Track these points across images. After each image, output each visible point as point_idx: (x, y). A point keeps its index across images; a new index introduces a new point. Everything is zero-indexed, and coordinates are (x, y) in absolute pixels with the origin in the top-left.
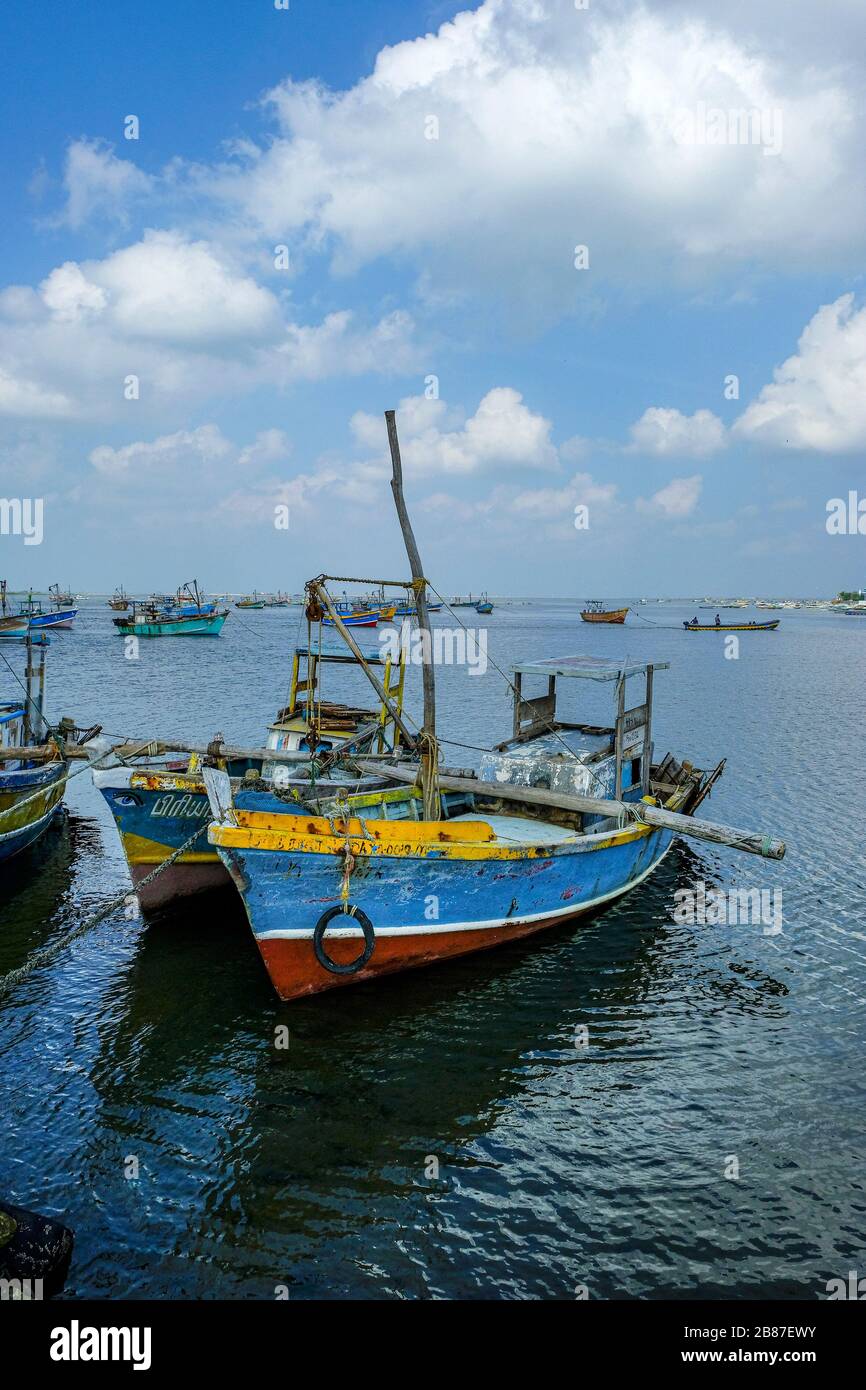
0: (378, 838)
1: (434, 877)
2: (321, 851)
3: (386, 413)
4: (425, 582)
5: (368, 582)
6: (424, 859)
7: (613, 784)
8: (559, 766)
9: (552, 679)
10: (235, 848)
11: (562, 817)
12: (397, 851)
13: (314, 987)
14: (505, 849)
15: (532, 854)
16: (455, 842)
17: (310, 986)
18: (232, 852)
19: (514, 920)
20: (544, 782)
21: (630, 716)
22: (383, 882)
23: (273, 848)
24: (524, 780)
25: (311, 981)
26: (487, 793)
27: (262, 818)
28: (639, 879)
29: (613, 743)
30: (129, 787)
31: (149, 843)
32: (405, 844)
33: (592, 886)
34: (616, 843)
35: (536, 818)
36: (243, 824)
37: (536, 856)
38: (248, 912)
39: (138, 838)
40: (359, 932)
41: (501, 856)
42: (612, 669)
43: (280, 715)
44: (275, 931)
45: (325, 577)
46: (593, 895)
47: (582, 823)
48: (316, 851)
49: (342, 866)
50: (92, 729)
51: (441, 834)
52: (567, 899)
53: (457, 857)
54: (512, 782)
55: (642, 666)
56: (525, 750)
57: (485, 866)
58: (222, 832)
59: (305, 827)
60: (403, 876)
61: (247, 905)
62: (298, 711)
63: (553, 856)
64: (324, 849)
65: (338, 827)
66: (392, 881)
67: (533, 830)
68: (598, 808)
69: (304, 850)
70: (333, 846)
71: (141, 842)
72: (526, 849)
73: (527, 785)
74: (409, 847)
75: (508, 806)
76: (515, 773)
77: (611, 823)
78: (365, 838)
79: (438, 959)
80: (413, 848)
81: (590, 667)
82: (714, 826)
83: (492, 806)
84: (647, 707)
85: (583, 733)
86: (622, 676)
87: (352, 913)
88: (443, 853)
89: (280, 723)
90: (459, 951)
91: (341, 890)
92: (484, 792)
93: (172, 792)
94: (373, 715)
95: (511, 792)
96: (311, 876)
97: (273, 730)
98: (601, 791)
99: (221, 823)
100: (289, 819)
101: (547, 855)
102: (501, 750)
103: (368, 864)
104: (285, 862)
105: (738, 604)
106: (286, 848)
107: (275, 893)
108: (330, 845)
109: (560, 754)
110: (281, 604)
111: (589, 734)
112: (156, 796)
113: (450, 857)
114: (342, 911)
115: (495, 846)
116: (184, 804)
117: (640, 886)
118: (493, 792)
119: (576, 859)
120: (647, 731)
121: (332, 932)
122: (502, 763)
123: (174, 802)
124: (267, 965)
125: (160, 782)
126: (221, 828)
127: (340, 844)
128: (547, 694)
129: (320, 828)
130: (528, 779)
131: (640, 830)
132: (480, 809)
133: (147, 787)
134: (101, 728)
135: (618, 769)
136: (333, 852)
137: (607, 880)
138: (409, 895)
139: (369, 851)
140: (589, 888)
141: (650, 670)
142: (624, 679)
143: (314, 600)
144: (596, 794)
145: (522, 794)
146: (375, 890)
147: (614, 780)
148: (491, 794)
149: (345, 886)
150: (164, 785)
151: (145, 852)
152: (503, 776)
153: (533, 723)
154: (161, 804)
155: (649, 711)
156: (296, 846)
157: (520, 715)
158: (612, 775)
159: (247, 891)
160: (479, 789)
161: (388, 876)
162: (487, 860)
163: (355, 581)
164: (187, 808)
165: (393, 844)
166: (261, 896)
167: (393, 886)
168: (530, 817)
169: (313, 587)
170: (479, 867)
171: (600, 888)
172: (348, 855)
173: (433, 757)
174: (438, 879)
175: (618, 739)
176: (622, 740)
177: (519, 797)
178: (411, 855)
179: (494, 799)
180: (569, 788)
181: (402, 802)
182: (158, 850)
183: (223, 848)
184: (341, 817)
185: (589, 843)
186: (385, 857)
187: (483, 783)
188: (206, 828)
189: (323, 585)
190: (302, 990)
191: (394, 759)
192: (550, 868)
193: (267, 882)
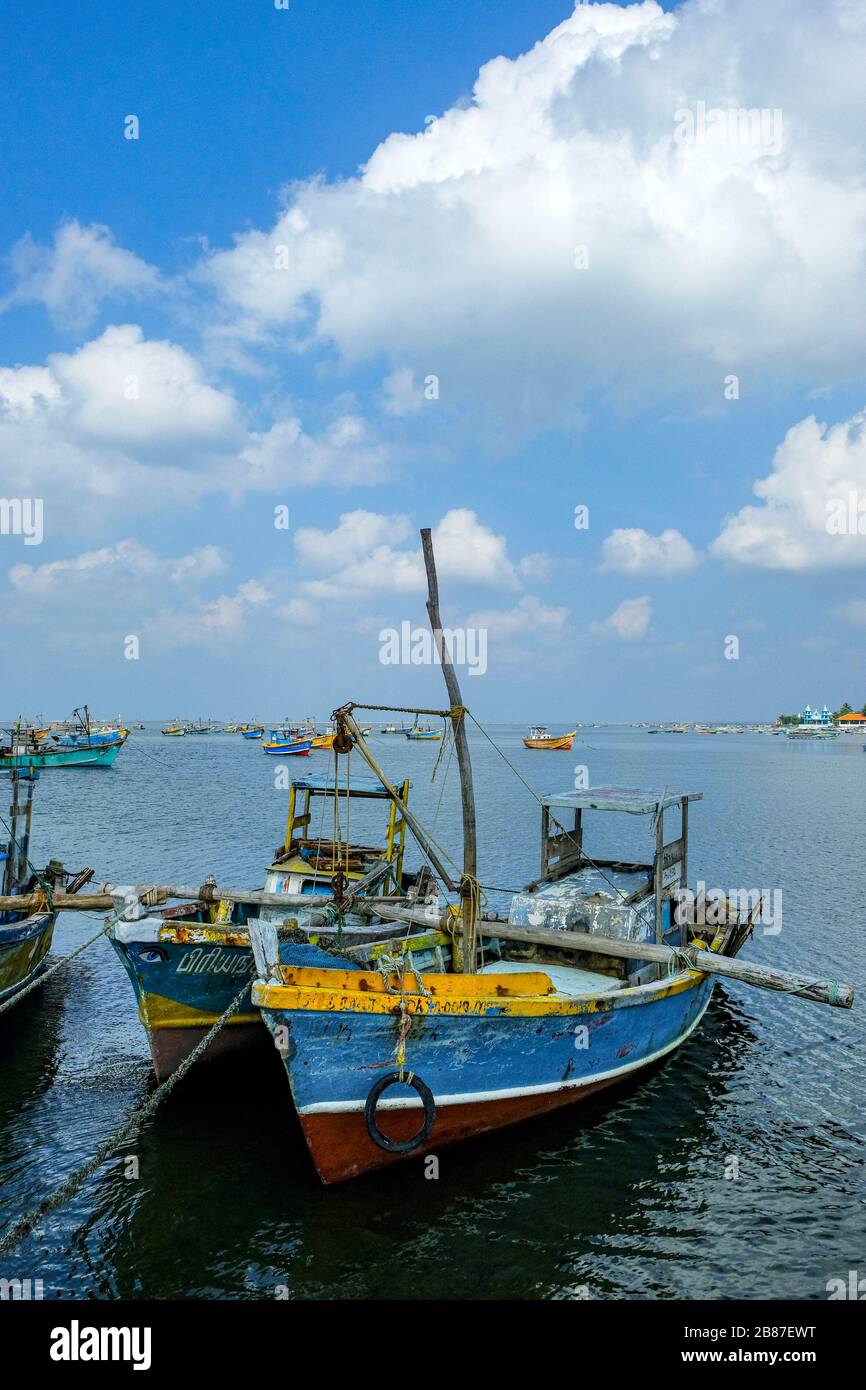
0: (434, 994)
1: (492, 1037)
2: (374, 1011)
3: (422, 531)
4: (464, 710)
5: (401, 710)
6: (482, 1017)
7: (653, 926)
8: (598, 907)
9: (579, 812)
10: (281, 1010)
11: (604, 964)
12: (455, 1008)
13: (358, 1168)
14: (565, 1003)
15: (593, 1009)
16: (514, 996)
17: (355, 1166)
18: (278, 1014)
19: (570, 1083)
20: (581, 924)
21: (667, 852)
22: (438, 1044)
23: (323, 1008)
24: (559, 923)
25: (355, 1161)
26: (520, 938)
27: (311, 974)
28: (688, 1032)
29: (652, 881)
30: (156, 940)
31: (173, 1004)
32: (464, 999)
33: (646, 1042)
34: (672, 993)
35: (573, 966)
36: (290, 981)
37: (596, 1010)
38: (291, 1083)
39: (160, 999)
40: (416, 1101)
41: (561, 1012)
42: (648, 802)
43: (278, 856)
44: (320, 1104)
45: (354, 706)
46: (647, 1052)
47: (626, 971)
48: (369, 1011)
49: (396, 1029)
50: (82, 873)
51: (499, 988)
52: (624, 1057)
53: (517, 1014)
54: (546, 925)
55: (677, 797)
56: (556, 890)
57: (544, 1023)
58: (267, 991)
59: (356, 984)
60: (460, 1036)
61: (290, 1075)
62: (294, 849)
63: (613, 1010)
64: (378, 1009)
65: (391, 983)
66: (447, 1042)
67: (574, 979)
68: (644, 953)
69: (357, 1010)
70: (387, 1005)
71: (164, 1004)
72: (587, 1002)
73: (563, 928)
74: (468, 1003)
75: (543, 952)
76: (549, 916)
77: (659, 971)
78: (421, 995)
79: (490, 1131)
80: (472, 1005)
81: (625, 800)
82: (775, 972)
83: (524, 953)
84: (683, 841)
85: (614, 870)
86: (659, 809)
87: (409, 1081)
88: (503, 1010)
89: (277, 863)
90: (515, 1120)
91: (397, 1056)
92: (517, 937)
93: (202, 945)
94: (378, 853)
95: (547, 937)
96: (362, 1039)
97: (271, 872)
98: (643, 934)
99: (267, 981)
100: (340, 975)
101: (607, 1009)
102: (531, 891)
103: (425, 1024)
104: (335, 1024)
105: (677, 728)
106: (337, 1008)
107: (320, 1060)
108: (384, 1003)
109: (597, 895)
110: (202, 732)
111: (621, 871)
112: (183, 950)
113: (510, 1014)
114: (398, 1079)
115: (555, 1000)
116: (212, 958)
117: (689, 1039)
118: (526, 937)
119: (634, 1012)
120: (684, 867)
121: (385, 1103)
122: (535, 904)
123: (201, 957)
124: (310, 1144)
125: (189, 934)
126: (267, 987)
127: (394, 1002)
128: (574, 829)
129: (372, 985)
130: (564, 922)
131: (694, 977)
132: (511, 956)
133: (175, 940)
134: (93, 872)
135: (658, 909)
136: (387, 1012)
137: (661, 1034)
138: (464, 1058)
139: (426, 1008)
140: (643, 1043)
141: (685, 801)
142: (662, 811)
143: (341, 730)
144: (638, 937)
145: (560, 939)
146: (429, 1054)
147: (654, 922)
148: (525, 939)
149: (401, 1051)
150: (194, 937)
151: (168, 1015)
152: (536, 919)
153: (562, 860)
154: (188, 959)
155: (685, 846)
156: (348, 1005)
157: (548, 851)
158: (653, 917)
159: (292, 1058)
160: (512, 934)
161: (444, 1037)
162: (547, 1016)
163: (387, 709)
164: (215, 964)
165: (451, 1000)
166: (306, 1063)
167: (448, 1049)
168: (566, 965)
169: (340, 717)
170: (539, 1024)
171: (653, 1045)
172: (404, 1015)
173: (474, 900)
174: (496, 1038)
175: (657, 877)
176: (661, 877)
177: (556, 943)
178: (469, 1013)
179: (527, 945)
180: (610, 932)
181: (426, 950)
182: (179, 1013)
183: (268, 1010)
184: (395, 972)
185: (648, 994)
186: (442, 1016)
187: (515, 927)
188: (250, 986)
189: (350, 714)
190: (345, 1172)
191: (408, 901)
192: (608, 1023)
193: (314, 1048)
